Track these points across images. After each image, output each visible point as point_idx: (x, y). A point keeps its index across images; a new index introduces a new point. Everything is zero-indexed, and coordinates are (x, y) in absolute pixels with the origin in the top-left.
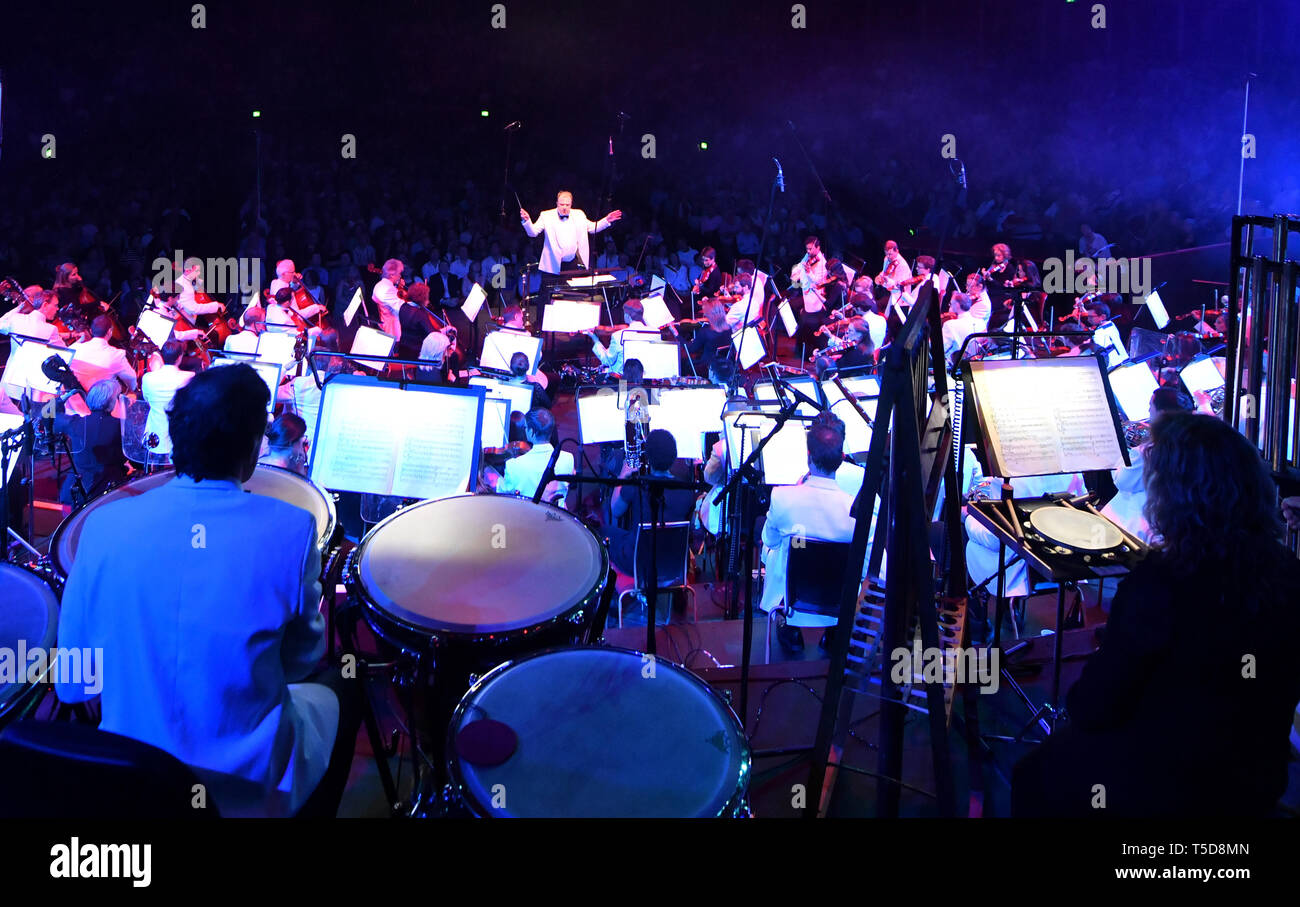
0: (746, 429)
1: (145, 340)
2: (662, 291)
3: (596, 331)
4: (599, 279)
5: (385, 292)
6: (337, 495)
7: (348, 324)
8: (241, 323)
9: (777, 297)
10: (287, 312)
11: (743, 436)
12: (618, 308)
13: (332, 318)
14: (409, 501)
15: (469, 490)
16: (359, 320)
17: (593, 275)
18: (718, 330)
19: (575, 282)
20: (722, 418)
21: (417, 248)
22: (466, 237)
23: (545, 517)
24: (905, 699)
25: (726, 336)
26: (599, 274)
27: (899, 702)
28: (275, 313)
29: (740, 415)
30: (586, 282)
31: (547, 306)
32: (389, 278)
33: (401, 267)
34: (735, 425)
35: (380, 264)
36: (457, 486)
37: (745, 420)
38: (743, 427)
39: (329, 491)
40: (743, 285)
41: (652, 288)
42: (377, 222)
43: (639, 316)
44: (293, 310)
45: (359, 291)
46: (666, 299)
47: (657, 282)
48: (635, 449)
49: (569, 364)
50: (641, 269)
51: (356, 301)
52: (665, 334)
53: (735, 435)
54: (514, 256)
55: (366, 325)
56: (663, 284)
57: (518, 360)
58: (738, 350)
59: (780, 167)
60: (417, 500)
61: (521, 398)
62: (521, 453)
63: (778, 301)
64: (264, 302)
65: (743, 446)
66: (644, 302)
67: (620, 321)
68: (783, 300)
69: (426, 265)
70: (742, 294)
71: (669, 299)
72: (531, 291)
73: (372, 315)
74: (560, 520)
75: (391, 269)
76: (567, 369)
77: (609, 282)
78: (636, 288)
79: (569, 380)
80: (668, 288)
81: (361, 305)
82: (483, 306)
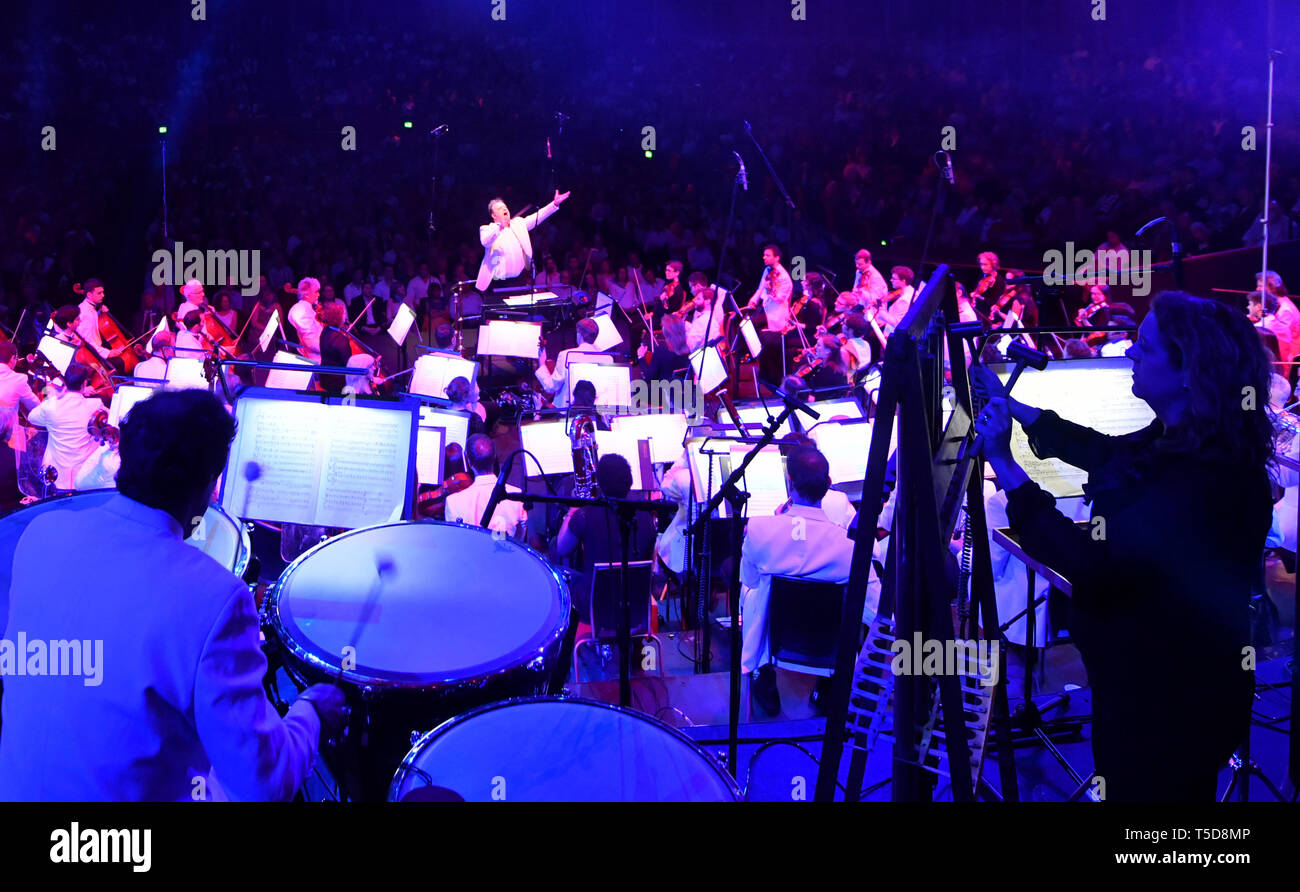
0: (714, 456)
2: (609, 309)
4: (539, 297)
5: (302, 315)
6: (251, 525)
9: (738, 314)
10: (197, 338)
11: (711, 464)
14: (332, 531)
15: (403, 518)
16: (276, 344)
17: (532, 293)
19: (512, 301)
21: (336, 268)
22: (390, 256)
24: (921, 760)
25: (683, 358)
27: (914, 763)
28: (185, 338)
29: (707, 440)
30: (525, 300)
33: (317, 285)
34: (701, 452)
36: (390, 514)
37: (712, 445)
38: (711, 453)
39: (243, 521)
41: (597, 306)
42: (294, 241)
44: (202, 334)
45: (276, 314)
47: (602, 299)
48: (585, 481)
49: (508, 391)
50: (585, 287)
51: (273, 324)
53: (701, 462)
54: (443, 276)
55: (284, 350)
56: (611, 302)
58: (697, 371)
59: (741, 162)
60: (346, 530)
61: (456, 427)
63: (738, 319)
65: (710, 475)
68: (744, 317)
69: (348, 286)
72: (465, 311)
74: (510, 551)
75: (306, 290)
76: (506, 397)
77: (549, 301)
78: (581, 306)
79: (509, 409)
80: (615, 306)
81: (278, 327)
82: (412, 329)
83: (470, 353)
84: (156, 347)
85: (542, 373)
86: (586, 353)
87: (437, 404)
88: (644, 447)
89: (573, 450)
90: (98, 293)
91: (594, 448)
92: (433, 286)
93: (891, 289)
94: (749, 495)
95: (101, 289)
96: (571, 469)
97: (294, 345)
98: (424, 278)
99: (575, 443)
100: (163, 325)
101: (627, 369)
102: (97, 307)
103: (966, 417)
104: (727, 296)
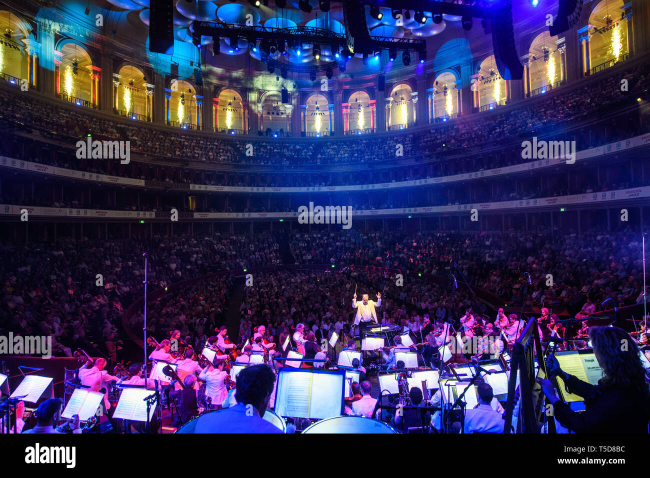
1: (205, 359)
2: (408, 332)
3: (384, 349)
4: (383, 328)
5: (297, 336)
6: (286, 419)
7: (284, 350)
8: (243, 351)
10: (260, 346)
11: (449, 390)
12: (392, 340)
13: (278, 348)
14: (315, 420)
15: (341, 415)
16: (288, 349)
17: (380, 327)
18: (434, 346)
19: (374, 330)
20: (439, 382)
21: (310, 319)
23: (374, 425)
25: (436, 349)
26: (383, 326)
28: (256, 347)
29: (447, 381)
30: (378, 330)
31: (363, 340)
32: (299, 331)
33: (303, 326)
34: (445, 385)
35: (295, 326)
36: (336, 413)
37: (449, 382)
38: (449, 386)
39: (283, 417)
40: (441, 329)
41: (404, 331)
42: (293, 310)
43: (400, 342)
44: (262, 346)
45: (288, 337)
46: (410, 336)
47: (406, 329)
48: (404, 397)
49: (373, 363)
50: (399, 324)
51: (287, 341)
52: (411, 349)
53: (445, 389)
54: (347, 321)
55: (292, 350)
56: (409, 329)
57: (355, 362)
58: (442, 355)
59: (455, 279)
60: (321, 419)
61: (354, 376)
62: (358, 399)
64: (251, 343)
65: (449, 394)
66: (402, 337)
67: (393, 345)
68: (457, 334)
70: (441, 332)
71: (411, 335)
73: (294, 345)
74: (381, 426)
75: (299, 327)
76: (372, 365)
77: (387, 330)
78: (398, 331)
79: (373, 369)
80: (410, 331)
81: (289, 343)
82: (338, 341)
83: (358, 349)
84: (245, 350)
85: (385, 357)
86: (401, 349)
87: (349, 369)
88: (424, 383)
89: (399, 385)
90: (224, 332)
91: (407, 384)
92: (345, 325)
93: (510, 322)
94: (466, 403)
95: (226, 330)
96: (398, 392)
97: (295, 348)
98: (341, 322)
99: (399, 382)
100: (247, 342)
101: (416, 354)
102: (224, 337)
103: (543, 373)
104: (451, 326)
